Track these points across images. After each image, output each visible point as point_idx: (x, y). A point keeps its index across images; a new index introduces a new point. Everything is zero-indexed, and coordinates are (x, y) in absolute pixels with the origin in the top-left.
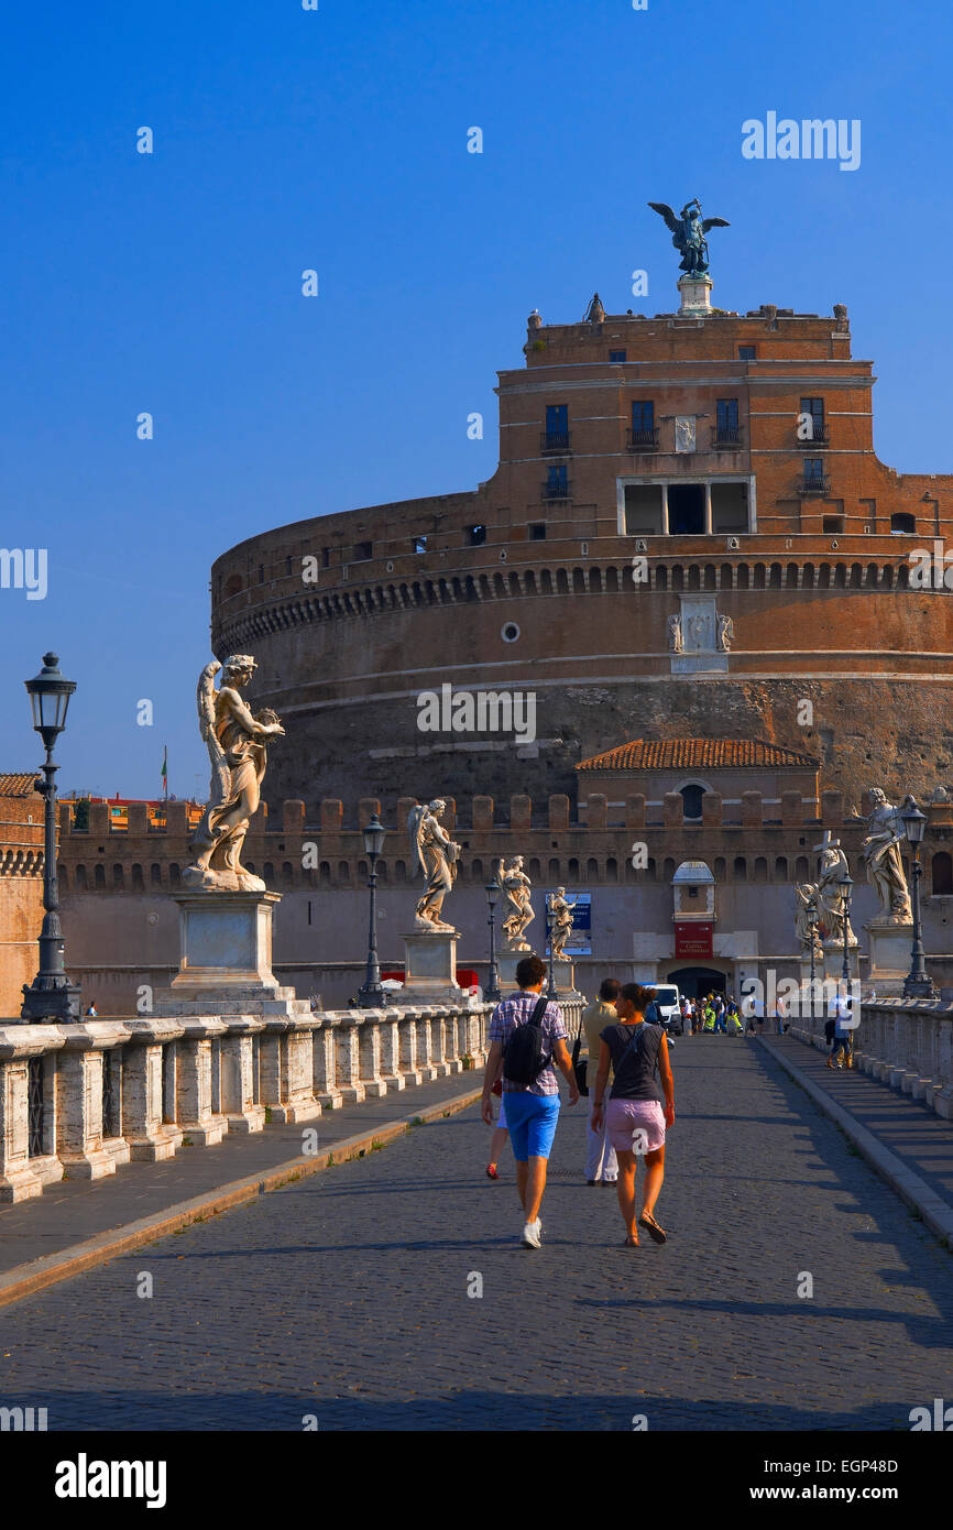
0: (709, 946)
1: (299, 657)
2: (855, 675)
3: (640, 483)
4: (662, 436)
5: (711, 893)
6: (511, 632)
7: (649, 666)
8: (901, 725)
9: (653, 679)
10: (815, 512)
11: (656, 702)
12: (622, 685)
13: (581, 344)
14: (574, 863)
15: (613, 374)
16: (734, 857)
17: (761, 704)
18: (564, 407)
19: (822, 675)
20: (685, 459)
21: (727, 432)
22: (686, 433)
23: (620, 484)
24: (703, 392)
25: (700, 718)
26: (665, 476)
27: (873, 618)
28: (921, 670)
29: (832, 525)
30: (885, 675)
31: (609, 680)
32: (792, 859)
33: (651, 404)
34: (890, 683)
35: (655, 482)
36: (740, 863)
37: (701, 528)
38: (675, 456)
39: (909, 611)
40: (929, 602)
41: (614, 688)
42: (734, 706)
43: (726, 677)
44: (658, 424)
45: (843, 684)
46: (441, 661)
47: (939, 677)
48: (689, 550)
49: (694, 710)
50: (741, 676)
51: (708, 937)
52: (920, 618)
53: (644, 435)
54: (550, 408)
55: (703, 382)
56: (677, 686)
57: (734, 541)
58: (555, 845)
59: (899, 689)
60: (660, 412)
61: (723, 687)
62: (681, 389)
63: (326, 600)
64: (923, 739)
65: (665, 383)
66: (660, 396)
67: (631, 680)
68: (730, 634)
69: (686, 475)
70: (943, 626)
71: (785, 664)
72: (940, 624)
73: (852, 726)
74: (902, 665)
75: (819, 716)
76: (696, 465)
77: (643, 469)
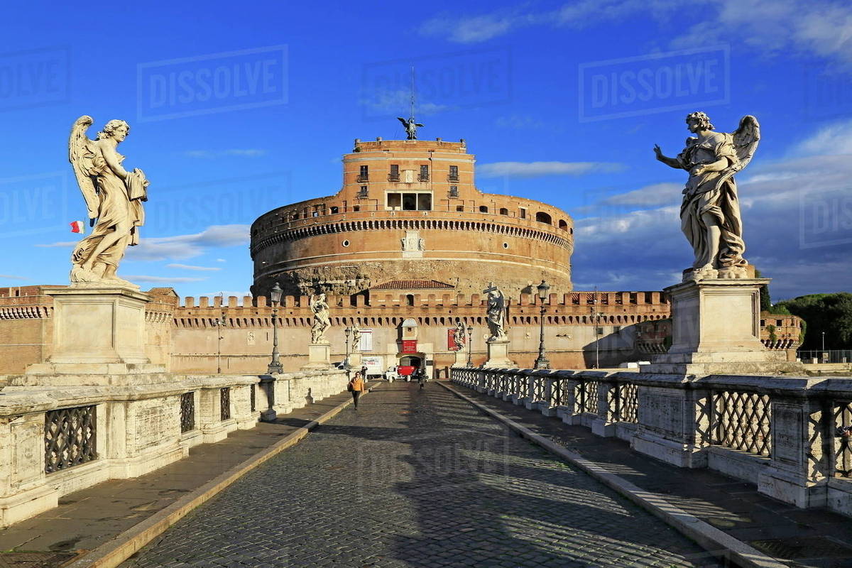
0: (415, 348)
1: (275, 255)
2: (467, 260)
3: (393, 192)
4: (401, 177)
5: (416, 329)
6: (347, 243)
7: (395, 255)
8: (481, 277)
9: (396, 259)
10: (455, 204)
11: (397, 267)
12: (386, 261)
13: (373, 148)
14: (366, 320)
15: (384, 156)
16: (425, 317)
17: (434, 268)
18: (366, 167)
19: (454, 259)
20: (409, 185)
21: (424, 176)
22: (409, 176)
23: (386, 193)
24: (416, 163)
25: (412, 273)
26: (402, 190)
27: (473, 240)
28: (488, 258)
29: (460, 209)
30: (476, 260)
31: (380, 259)
32: (446, 318)
33: (397, 166)
34: (478, 262)
35: (398, 192)
36: (427, 320)
37: (415, 209)
38: (405, 183)
39: (485, 239)
41: (383, 262)
42: (424, 268)
43: (422, 259)
44: (400, 172)
45: (462, 262)
46: (322, 253)
47: (494, 261)
48: (410, 215)
49: (411, 269)
50: (427, 259)
51: (415, 345)
52: (488, 241)
53: (394, 175)
54: (362, 167)
55: (416, 159)
56: (405, 262)
57: (425, 212)
58: (359, 313)
59: (482, 264)
60: (400, 168)
61: (420, 262)
62: (408, 161)
63: (283, 235)
65: (403, 159)
66: (401, 164)
67: (389, 259)
68: (424, 244)
69: (409, 190)
70: (496, 244)
71: (442, 255)
72: (495, 244)
73: (465, 276)
74: (482, 257)
75: (454, 273)
76: (413, 187)
77: (394, 187)
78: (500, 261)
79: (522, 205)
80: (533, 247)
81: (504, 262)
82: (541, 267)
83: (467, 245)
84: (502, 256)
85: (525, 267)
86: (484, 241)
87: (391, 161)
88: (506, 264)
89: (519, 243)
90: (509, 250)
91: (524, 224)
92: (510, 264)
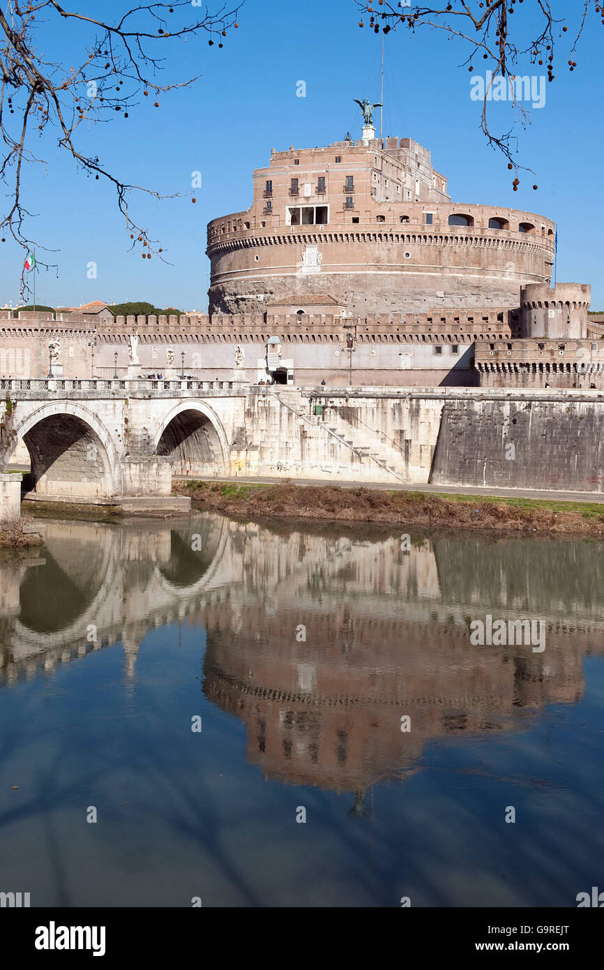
2: (363, 272)
3: (295, 207)
4: (301, 191)
6: (256, 258)
7: (295, 269)
8: (378, 289)
9: (297, 274)
10: (350, 216)
11: (298, 282)
13: (283, 159)
14: (240, 336)
17: (330, 282)
18: (271, 182)
19: (351, 272)
20: (307, 198)
21: (321, 189)
22: (308, 189)
23: (287, 208)
24: (314, 175)
25: (311, 287)
26: (301, 204)
27: (370, 252)
28: (386, 270)
29: (356, 220)
30: (372, 272)
31: (284, 274)
32: (304, 336)
33: (298, 180)
34: (375, 274)
35: (298, 207)
37: (313, 223)
38: (304, 197)
39: (383, 250)
40: (390, 246)
41: (286, 277)
42: (321, 283)
43: (320, 273)
44: (299, 186)
45: (358, 275)
46: (240, 268)
47: (393, 273)
48: (308, 230)
49: (309, 284)
50: (324, 273)
52: (387, 252)
53: (295, 189)
54: (268, 182)
55: (314, 171)
56: (304, 276)
57: (322, 226)
58: (235, 330)
59: (378, 277)
60: (300, 182)
61: (318, 276)
62: (307, 175)
64: (386, 294)
65: (302, 172)
66: (300, 177)
67: (290, 274)
68: (321, 258)
69: (307, 204)
70: (396, 254)
71: (338, 268)
72: (394, 254)
73: (360, 289)
74: (379, 269)
75: (349, 287)
76: (311, 201)
77: (294, 202)
78: (400, 273)
79: (429, 209)
80: (445, 254)
81: (404, 273)
82: (456, 275)
83: (364, 257)
84: (403, 266)
85: (433, 277)
86: (382, 252)
87: (291, 175)
88: (407, 275)
89: (425, 251)
90: (411, 259)
91: (430, 230)
92: (412, 275)
